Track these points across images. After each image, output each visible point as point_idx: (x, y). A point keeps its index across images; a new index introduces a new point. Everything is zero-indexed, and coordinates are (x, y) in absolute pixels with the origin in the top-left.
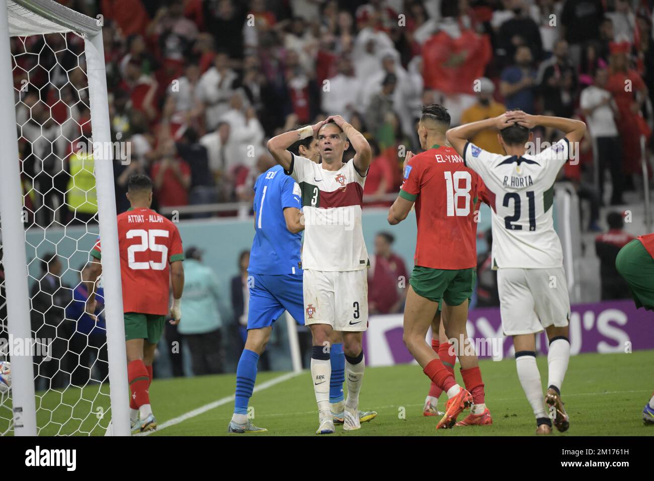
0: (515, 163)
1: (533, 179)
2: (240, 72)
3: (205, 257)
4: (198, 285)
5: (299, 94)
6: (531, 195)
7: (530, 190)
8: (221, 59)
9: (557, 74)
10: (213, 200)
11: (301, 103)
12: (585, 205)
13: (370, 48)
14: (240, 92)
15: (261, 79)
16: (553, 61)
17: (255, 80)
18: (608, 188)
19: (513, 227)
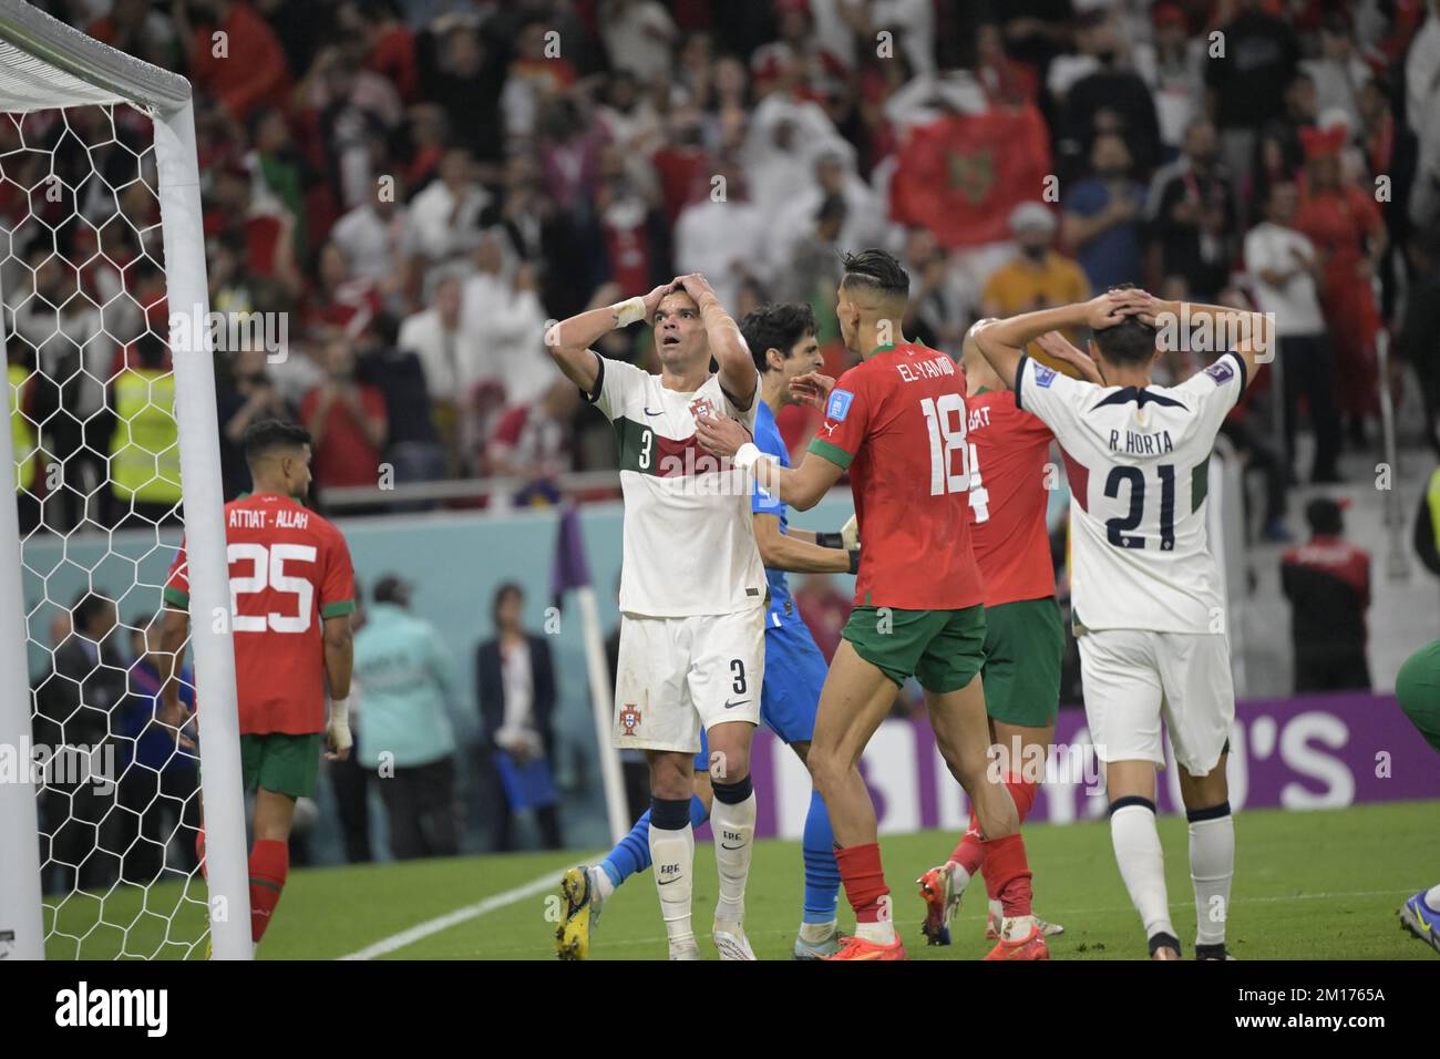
0: (1133, 404)
1: (1175, 438)
2: (497, 191)
3: (416, 599)
4: (402, 659)
5: (627, 239)
6: (1167, 473)
7: (1165, 461)
8: (456, 162)
9: (1192, 196)
10: (436, 472)
11: (631, 258)
12: (1257, 482)
13: (784, 137)
14: (497, 236)
15: (544, 206)
16: (1182, 166)
17: (529, 209)
18: (1306, 447)
19: (1126, 542)
